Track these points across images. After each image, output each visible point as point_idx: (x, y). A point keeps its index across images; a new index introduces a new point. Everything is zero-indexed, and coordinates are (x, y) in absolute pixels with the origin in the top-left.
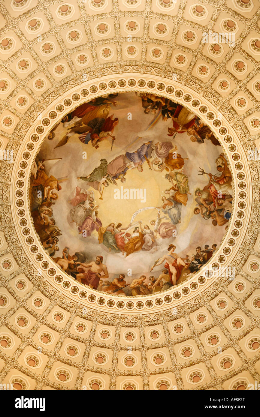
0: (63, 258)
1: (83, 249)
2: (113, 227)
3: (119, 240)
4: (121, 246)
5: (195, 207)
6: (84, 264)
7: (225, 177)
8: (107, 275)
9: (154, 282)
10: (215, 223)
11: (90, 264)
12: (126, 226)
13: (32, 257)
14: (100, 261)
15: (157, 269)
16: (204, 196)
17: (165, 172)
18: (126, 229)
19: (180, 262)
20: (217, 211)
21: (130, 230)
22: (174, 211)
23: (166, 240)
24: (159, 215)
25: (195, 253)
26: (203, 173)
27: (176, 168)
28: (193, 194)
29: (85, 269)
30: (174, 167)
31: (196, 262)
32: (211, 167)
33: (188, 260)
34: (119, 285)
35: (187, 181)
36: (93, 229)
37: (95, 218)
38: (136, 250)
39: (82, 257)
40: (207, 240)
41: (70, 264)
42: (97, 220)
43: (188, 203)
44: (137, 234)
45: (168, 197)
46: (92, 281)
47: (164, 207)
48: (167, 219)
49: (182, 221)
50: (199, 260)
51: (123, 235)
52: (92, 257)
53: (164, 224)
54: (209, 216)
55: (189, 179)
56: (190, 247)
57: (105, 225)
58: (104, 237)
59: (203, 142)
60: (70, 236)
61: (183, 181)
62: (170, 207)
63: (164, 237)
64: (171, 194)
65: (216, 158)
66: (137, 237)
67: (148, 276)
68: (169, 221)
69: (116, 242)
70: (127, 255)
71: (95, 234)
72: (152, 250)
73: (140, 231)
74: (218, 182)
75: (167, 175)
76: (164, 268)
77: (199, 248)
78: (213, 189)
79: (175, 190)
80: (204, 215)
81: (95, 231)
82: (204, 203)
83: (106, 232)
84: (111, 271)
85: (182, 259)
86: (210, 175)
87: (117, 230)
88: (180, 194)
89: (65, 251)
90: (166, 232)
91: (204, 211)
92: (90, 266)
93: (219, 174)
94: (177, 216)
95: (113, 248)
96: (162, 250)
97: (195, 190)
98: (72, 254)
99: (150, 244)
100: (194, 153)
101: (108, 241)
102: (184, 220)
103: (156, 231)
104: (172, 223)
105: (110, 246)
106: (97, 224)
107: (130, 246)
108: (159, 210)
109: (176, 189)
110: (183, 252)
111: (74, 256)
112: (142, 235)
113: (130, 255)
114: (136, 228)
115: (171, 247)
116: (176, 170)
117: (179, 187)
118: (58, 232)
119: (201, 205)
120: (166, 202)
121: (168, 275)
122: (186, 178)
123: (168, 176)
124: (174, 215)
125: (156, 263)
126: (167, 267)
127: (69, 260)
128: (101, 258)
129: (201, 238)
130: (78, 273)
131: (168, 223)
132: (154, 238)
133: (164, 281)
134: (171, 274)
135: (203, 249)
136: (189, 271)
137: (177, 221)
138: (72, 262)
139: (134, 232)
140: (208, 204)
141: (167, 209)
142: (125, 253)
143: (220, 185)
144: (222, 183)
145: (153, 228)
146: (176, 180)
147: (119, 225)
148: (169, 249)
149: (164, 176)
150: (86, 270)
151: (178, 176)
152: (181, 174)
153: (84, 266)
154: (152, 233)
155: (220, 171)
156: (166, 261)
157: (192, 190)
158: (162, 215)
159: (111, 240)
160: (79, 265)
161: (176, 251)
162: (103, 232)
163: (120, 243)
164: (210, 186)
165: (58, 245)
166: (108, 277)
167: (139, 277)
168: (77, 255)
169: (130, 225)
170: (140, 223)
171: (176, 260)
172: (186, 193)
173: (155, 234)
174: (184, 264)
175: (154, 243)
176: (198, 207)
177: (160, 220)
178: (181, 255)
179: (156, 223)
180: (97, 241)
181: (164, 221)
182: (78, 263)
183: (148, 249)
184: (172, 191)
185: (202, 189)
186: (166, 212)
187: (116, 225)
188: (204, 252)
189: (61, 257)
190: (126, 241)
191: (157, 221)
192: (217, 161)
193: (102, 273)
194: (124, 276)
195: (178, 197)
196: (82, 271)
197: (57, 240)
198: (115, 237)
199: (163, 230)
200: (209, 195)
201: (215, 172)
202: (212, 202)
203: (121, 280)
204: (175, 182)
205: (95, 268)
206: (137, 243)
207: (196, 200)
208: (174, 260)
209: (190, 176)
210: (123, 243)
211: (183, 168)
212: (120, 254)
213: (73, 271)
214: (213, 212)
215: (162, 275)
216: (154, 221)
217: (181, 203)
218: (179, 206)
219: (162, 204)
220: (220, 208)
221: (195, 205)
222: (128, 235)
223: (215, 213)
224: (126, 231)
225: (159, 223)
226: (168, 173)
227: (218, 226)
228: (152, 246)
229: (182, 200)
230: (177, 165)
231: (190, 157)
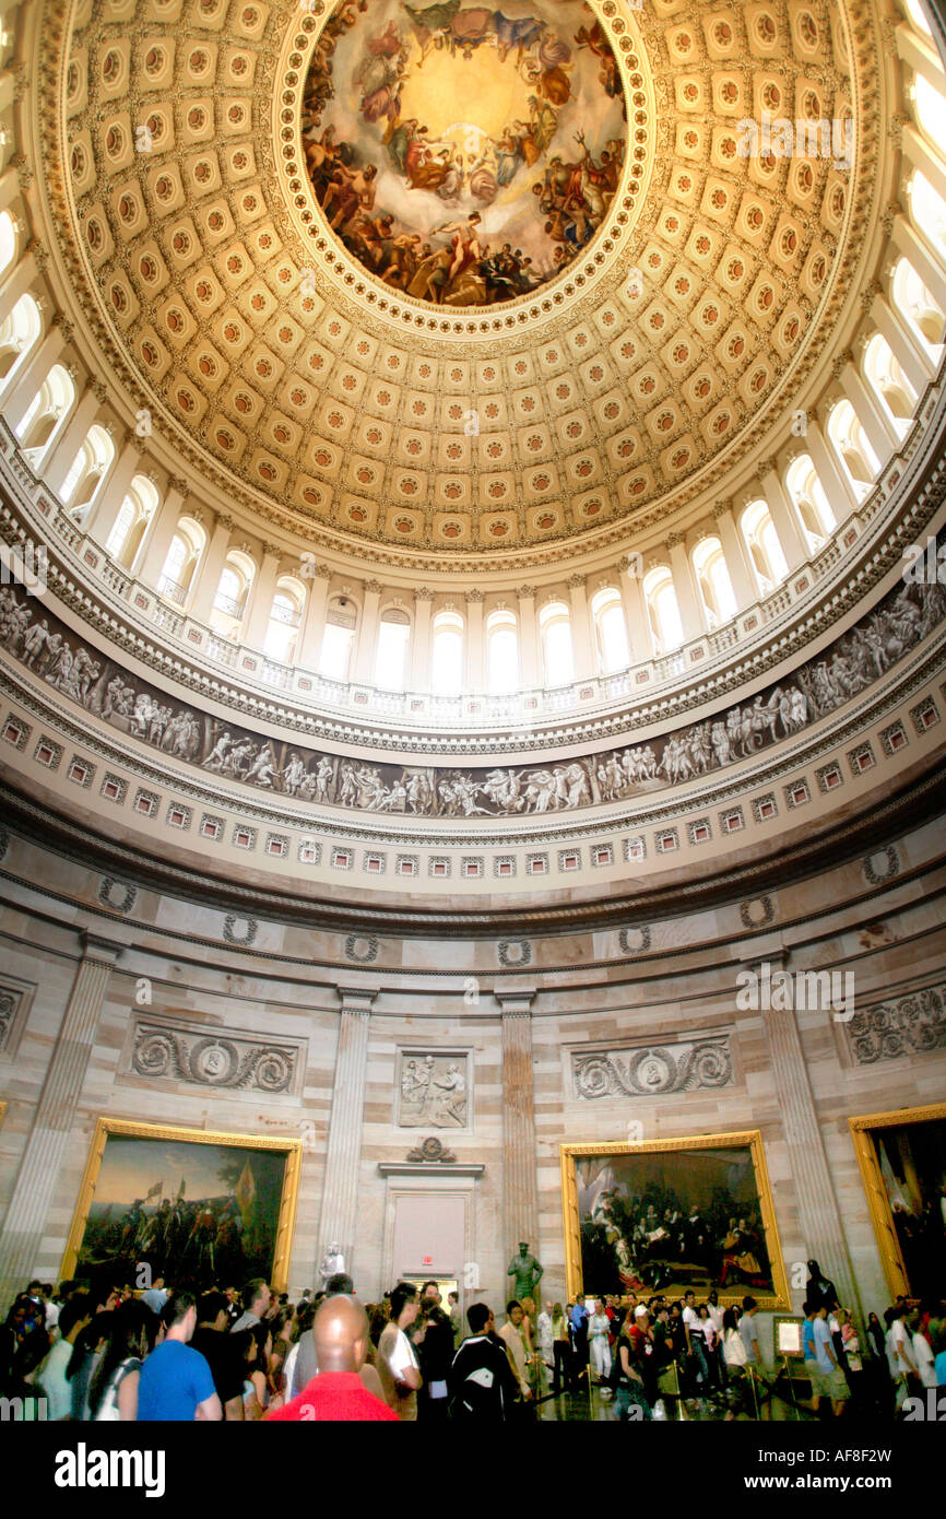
0: (321, 144)
1: (355, 141)
2: (415, 126)
3: (413, 155)
4: (410, 166)
5: (539, 181)
6: (346, 169)
7: (603, 177)
8: (369, 206)
9: (427, 255)
10: (548, 228)
11: (354, 174)
12: (433, 138)
13: (282, 162)
14: (370, 176)
15: (440, 236)
16: (560, 176)
17: (532, 91)
18: (431, 142)
19: (474, 247)
20: (563, 213)
21: (435, 148)
22: (509, 162)
23: (475, 200)
24: (486, 153)
25: (500, 252)
26: (581, 141)
27: (553, 98)
28: (549, 159)
29: (345, 178)
30: (550, 94)
31: (493, 265)
32: (596, 143)
33: (485, 253)
34: (380, 231)
35: (553, 132)
36: (383, 113)
37: (395, 94)
38: (428, 187)
39: (348, 155)
40: (524, 244)
41: (326, 160)
42: (396, 100)
43: (534, 166)
44: (439, 161)
45: (514, 133)
46: (347, 204)
47: (501, 145)
48: (494, 168)
49: (511, 186)
50: (498, 265)
51: (422, 150)
52: (362, 162)
53: (484, 171)
54: (548, 211)
55: (558, 132)
56: (499, 236)
57: (404, 116)
58: (394, 135)
59: (612, 97)
60: (345, 108)
61: (548, 128)
62: (508, 152)
63: (474, 192)
64: (520, 133)
65: (612, 137)
66: (438, 167)
67: (425, 241)
68: (494, 173)
69: (406, 155)
70: (412, 188)
71: (383, 124)
72: (448, 202)
73: (448, 159)
74: (590, 174)
75: (533, 97)
76: (449, 242)
77: (508, 246)
78: (577, 177)
79: (530, 132)
80: (543, 203)
81: (385, 117)
82: (553, 185)
83: (400, 129)
84: (379, 201)
85: (479, 246)
86: (588, 153)
87: (418, 136)
88: (531, 143)
89: (327, 132)
90: (482, 188)
91: (547, 198)
92: (354, 178)
93: (600, 165)
94: (508, 173)
95: (397, 164)
96: (461, 212)
97: (555, 155)
98: (336, 143)
99: (450, 190)
100: (590, 101)
101: (396, 146)
102: (514, 188)
103: (469, 174)
104: (496, 179)
105: (394, 156)
106: (392, 108)
107: (422, 176)
108: (490, 143)
109: (533, 131)
110: (486, 236)
111: (337, 147)
112: (448, 168)
113: (416, 191)
114: (445, 151)
115: (475, 216)
116: (548, 101)
117: (536, 131)
118: (330, 92)
119: (548, 184)
120: (507, 140)
121: (450, 256)
122: (556, 127)
123: (533, 101)
124: (506, 169)
125: (444, 226)
126: (455, 243)
127: (327, 151)
128: (374, 171)
129: (519, 234)
130: (332, 181)
131: (490, 175)
132: (460, 184)
133: (440, 264)
134: (454, 259)
135: (513, 253)
136: (478, 271)
137: (504, 181)
138: (331, 157)
139: (439, 155)
140: (557, 192)
141: (501, 152)
142: (410, 183)
143: (589, 181)
144: (594, 179)
145: (468, 167)
146: (541, 116)
147: (424, 130)
148: (471, 217)
149: (528, 95)
150: (346, 180)
151: (547, 114)
152: (552, 114)
153: (345, 172)
154: (462, 174)
155: (605, 161)
156: (457, 233)
157: (553, 151)
158: (491, 156)
159: (401, 148)
160: (338, 166)
161: (478, 228)
162: (396, 127)
163: (410, 161)
164: (576, 168)
165: (322, 117)
166: (370, 209)
167: (412, 234)
168: (342, 147)
169: (439, 140)
170: (455, 146)
171: (471, 241)
172: (541, 148)
173: (465, 179)
174: (477, 256)
175: (456, 193)
176: (543, 184)
177: (483, 162)
178: (480, 239)
179: (476, 162)
180: (381, 138)
181: (487, 167)
182: (339, 162)
183: (444, 196)
184: (525, 128)
185: (564, 163)
186: (498, 156)
187: (419, 127)
188: (511, 257)
189: (319, 140)
190: (421, 164)
191: (478, 160)
192: (609, 143)
193: (365, 199)
194: (392, 221)
195: (527, 146)
196: (339, 181)
197: (323, 107)
198: (409, 145)
199: (478, 181)
200: (567, 180)
201: (595, 156)
202: (564, 195)
203: (386, 225)
204: (537, 120)
205: (359, 184)
206: (434, 176)
207: (547, 171)
208: (468, 239)
209: (562, 127)
210: (416, 163)
211: (559, 107)
212: (404, 180)
213: (327, 173)
214: (557, 210)
215: (441, 251)
216: (475, 158)
217: (524, 158)
218: (520, 161)
219: (499, 138)
220: (568, 213)
221: (540, 179)
222: (428, 154)
223: (558, 214)
224: (429, 146)
225: (480, 165)
226: (536, 95)
227: (548, 236)
228: (451, 195)
229: (529, 155)
230: (556, 95)
231: (581, 100)
